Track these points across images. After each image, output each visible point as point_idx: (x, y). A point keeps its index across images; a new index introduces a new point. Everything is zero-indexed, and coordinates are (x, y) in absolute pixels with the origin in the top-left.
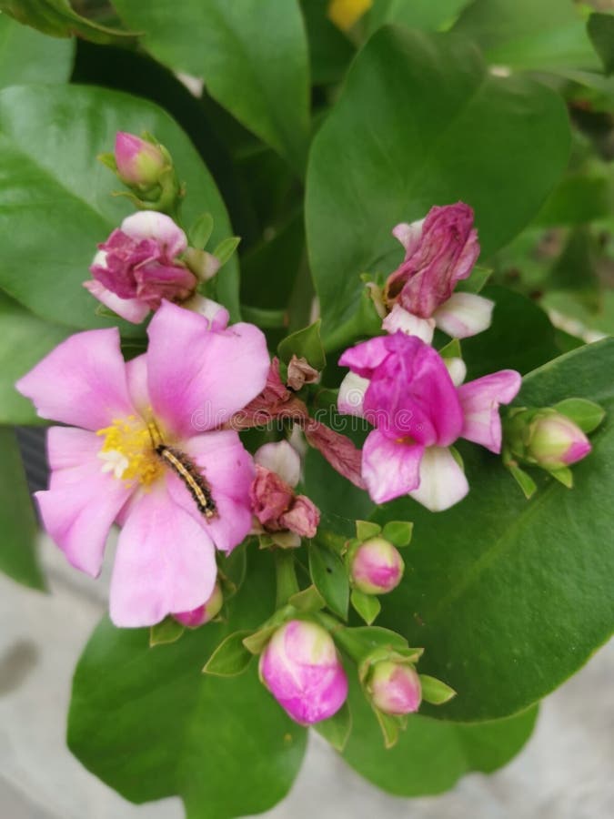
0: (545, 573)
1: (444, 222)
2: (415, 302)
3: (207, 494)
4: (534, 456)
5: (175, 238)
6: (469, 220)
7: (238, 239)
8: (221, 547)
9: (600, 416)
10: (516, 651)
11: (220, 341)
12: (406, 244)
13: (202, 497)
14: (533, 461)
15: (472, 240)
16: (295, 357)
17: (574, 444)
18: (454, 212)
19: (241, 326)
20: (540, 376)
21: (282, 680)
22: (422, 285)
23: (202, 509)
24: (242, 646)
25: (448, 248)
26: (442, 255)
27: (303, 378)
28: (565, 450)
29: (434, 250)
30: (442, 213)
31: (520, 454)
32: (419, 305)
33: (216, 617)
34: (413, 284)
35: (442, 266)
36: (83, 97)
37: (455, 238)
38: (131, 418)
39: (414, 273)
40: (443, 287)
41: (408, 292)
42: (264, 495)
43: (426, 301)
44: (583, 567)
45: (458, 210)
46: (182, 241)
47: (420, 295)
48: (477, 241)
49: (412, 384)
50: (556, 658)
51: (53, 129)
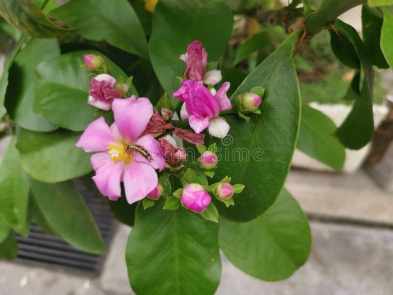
0: (267, 148)
1: (193, 49)
2: (194, 77)
3: (146, 152)
4: (246, 109)
5: (112, 80)
6: (201, 45)
7: (132, 77)
8: (156, 168)
9: (263, 90)
10: (268, 178)
11: (135, 105)
12: (185, 61)
13: (145, 153)
14: (246, 110)
15: (203, 50)
16: (162, 108)
17: (255, 99)
18: (195, 44)
19: (140, 99)
20: (242, 87)
21: (188, 199)
22: (194, 71)
23: (146, 157)
24: (173, 195)
25: (197, 57)
26: (197, 59)
27: (168, 115)
28: (253, 102)
29: (193, 59)
30: (191, 46)
31: (242, 110)
32: (196, 78)
33: (163, 193)
34: (192, 72)
35: (198, 63)
36: (67, 58)
37: (198, 52)
38: (116, 143)
39: (191, 69)
40: (201, 70)
41: (192, 76)
42: (163, 144)
43: (197, 76)
44: (277, 140)
45: (196, 43)
46: (114, 81)
47: (195, 74)
48: (205, 51)
49: (195, 93)
50: (280, 174)
51: (61, 71)
